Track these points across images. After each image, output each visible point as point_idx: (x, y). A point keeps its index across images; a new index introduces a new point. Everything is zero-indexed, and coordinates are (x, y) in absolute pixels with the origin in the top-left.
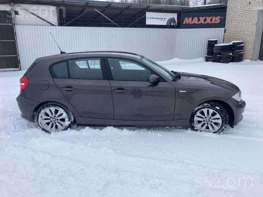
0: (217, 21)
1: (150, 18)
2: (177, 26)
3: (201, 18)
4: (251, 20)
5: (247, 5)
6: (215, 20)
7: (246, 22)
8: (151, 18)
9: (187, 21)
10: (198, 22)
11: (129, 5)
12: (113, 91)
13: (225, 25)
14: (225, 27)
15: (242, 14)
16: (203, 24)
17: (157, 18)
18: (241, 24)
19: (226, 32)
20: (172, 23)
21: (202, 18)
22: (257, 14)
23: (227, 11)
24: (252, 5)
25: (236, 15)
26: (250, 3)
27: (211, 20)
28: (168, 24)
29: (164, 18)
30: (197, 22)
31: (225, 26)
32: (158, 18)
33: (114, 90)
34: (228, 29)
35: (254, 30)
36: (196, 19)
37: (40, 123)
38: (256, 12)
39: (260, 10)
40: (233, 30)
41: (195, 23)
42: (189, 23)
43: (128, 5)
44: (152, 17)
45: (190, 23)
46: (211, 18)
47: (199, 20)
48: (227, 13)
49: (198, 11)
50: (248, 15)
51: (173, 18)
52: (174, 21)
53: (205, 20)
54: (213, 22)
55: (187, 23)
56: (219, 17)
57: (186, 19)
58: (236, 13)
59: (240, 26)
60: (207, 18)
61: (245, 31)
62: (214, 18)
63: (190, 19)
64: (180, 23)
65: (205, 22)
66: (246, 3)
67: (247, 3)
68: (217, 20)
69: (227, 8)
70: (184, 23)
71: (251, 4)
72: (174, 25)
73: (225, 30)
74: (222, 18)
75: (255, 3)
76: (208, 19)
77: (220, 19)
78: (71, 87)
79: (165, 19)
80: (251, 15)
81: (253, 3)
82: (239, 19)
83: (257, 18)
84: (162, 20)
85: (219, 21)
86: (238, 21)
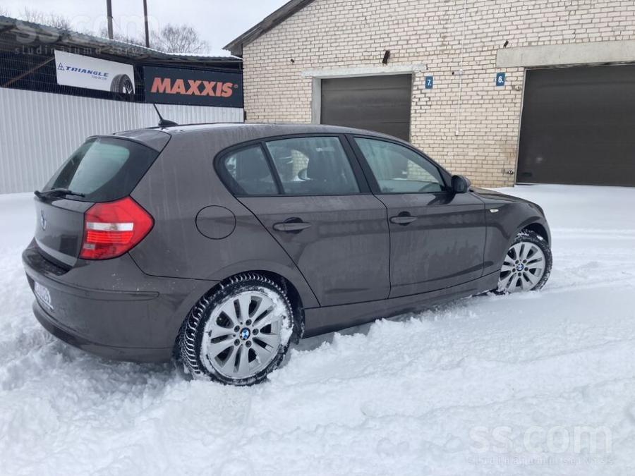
0: (226, 92)
1: (68, 68)
2: (135, 96)
3: (191, 82)
4: (300, 96)
5: (287, 65)
6: (222, 91)
7: (289, 100)
8: (70, 69)
9: (160, 85)
10: (186, 91)
11: (10, 24)
12: (390, 220)
13: (243, 103)
14: (243, 107)
15: (278, 82)
16: (197, 96)
17: (85, 71)
18: (279, 103)
19: (247, 118)
20: (124, 88)
21: (195, 81)
22: (310, 84)
23: (244, 74)
24: (298, 66)
25: (266, 83)
26: (293, 61)
27: (214, 89)
28: (116, 90)
29: (103, 74)
30: (182, 91)
31: (245, 105)
32: (89, 72)
33: (392, 217)
34: (251, 111)
35: (308, 116)
36: (180, 82)
37: (207, 356)
38: (309, 81)
39: (314, 77)
40: (263, 114)
41: (178, 93)
42: (165, 90)
43: (6, 24)
44: (72, 67)
45: (168, 91)
46: (213, 83)
47: (187, 87)
48: (244, 77)
49: (182, 65)
50: (291, 85)
51: (125, 76)
52: (129, 83)
53: (201, 88)
54: (218, 94)
55: (161, 91)
56: (231, 85)
57: (157, 81)
58: (266, 79)
59: (278, 107)
60: (206, 83)
61: (289, 117)
62: (219, 84)
63: (167, 81)
64: (143, 90)
65: (201, 93)
66: (285, 60)
67: (287, 61)
68: (226, 89)
69: (244, 67)
70: (154, 90)
71: (295, 63)
72: (129, 93)
73: (245, 113)
74: (236, 86)
75: (304, 62)
76: (209, 87)
77: (232, 88)
78: (298, 220)
79: (105, 75)
80: (298, 85)
81: (300, 62)
82: (274, 93)
83: (311, 92)
84: (98, 76)
85: (229, 93)
86: (271, 97)
